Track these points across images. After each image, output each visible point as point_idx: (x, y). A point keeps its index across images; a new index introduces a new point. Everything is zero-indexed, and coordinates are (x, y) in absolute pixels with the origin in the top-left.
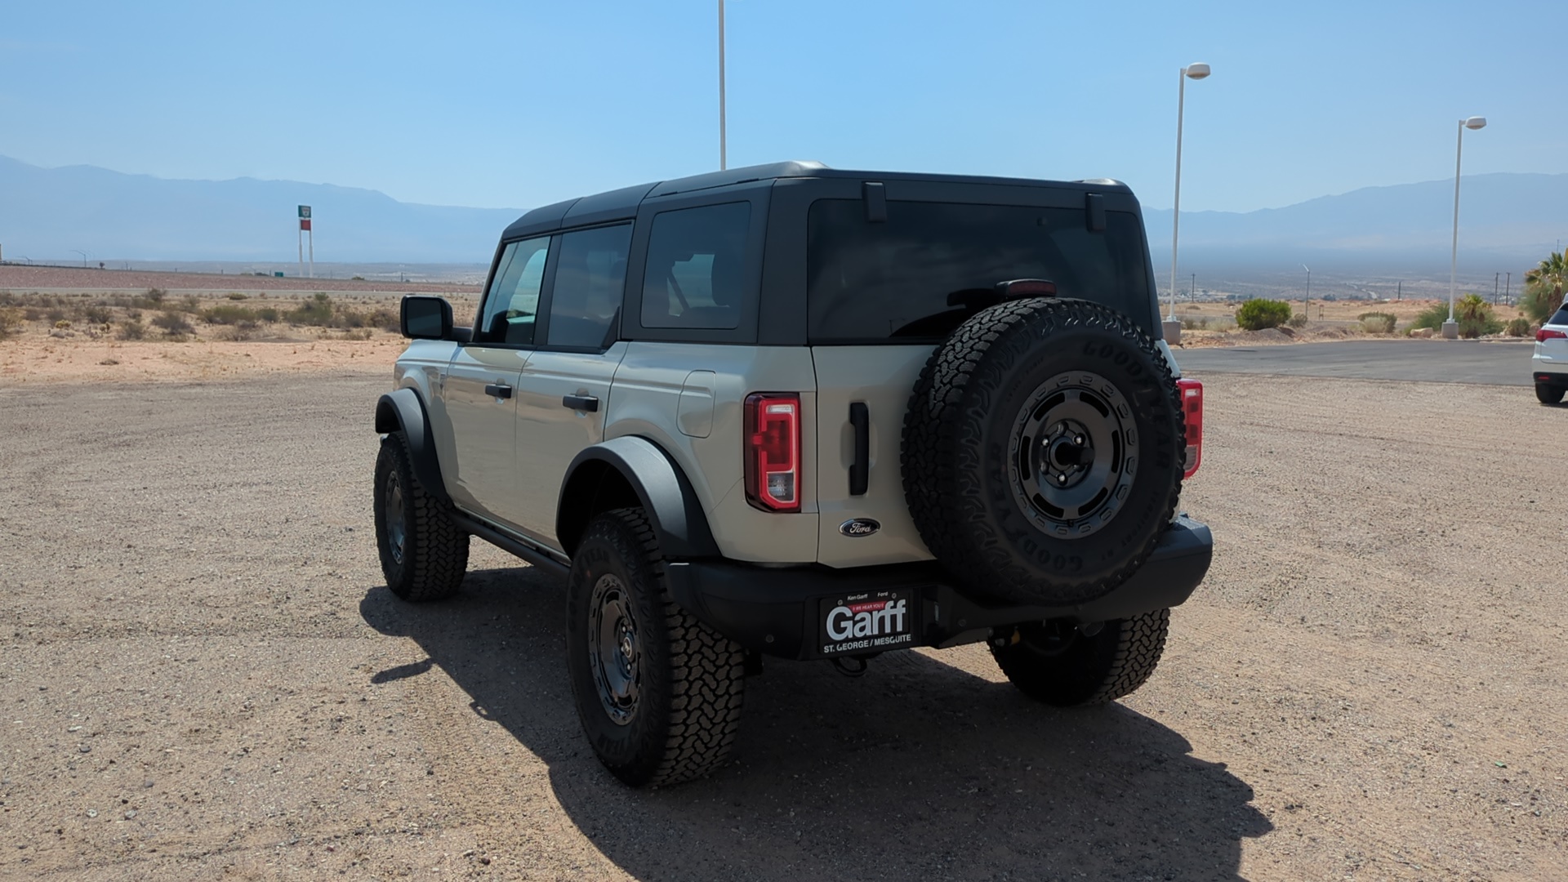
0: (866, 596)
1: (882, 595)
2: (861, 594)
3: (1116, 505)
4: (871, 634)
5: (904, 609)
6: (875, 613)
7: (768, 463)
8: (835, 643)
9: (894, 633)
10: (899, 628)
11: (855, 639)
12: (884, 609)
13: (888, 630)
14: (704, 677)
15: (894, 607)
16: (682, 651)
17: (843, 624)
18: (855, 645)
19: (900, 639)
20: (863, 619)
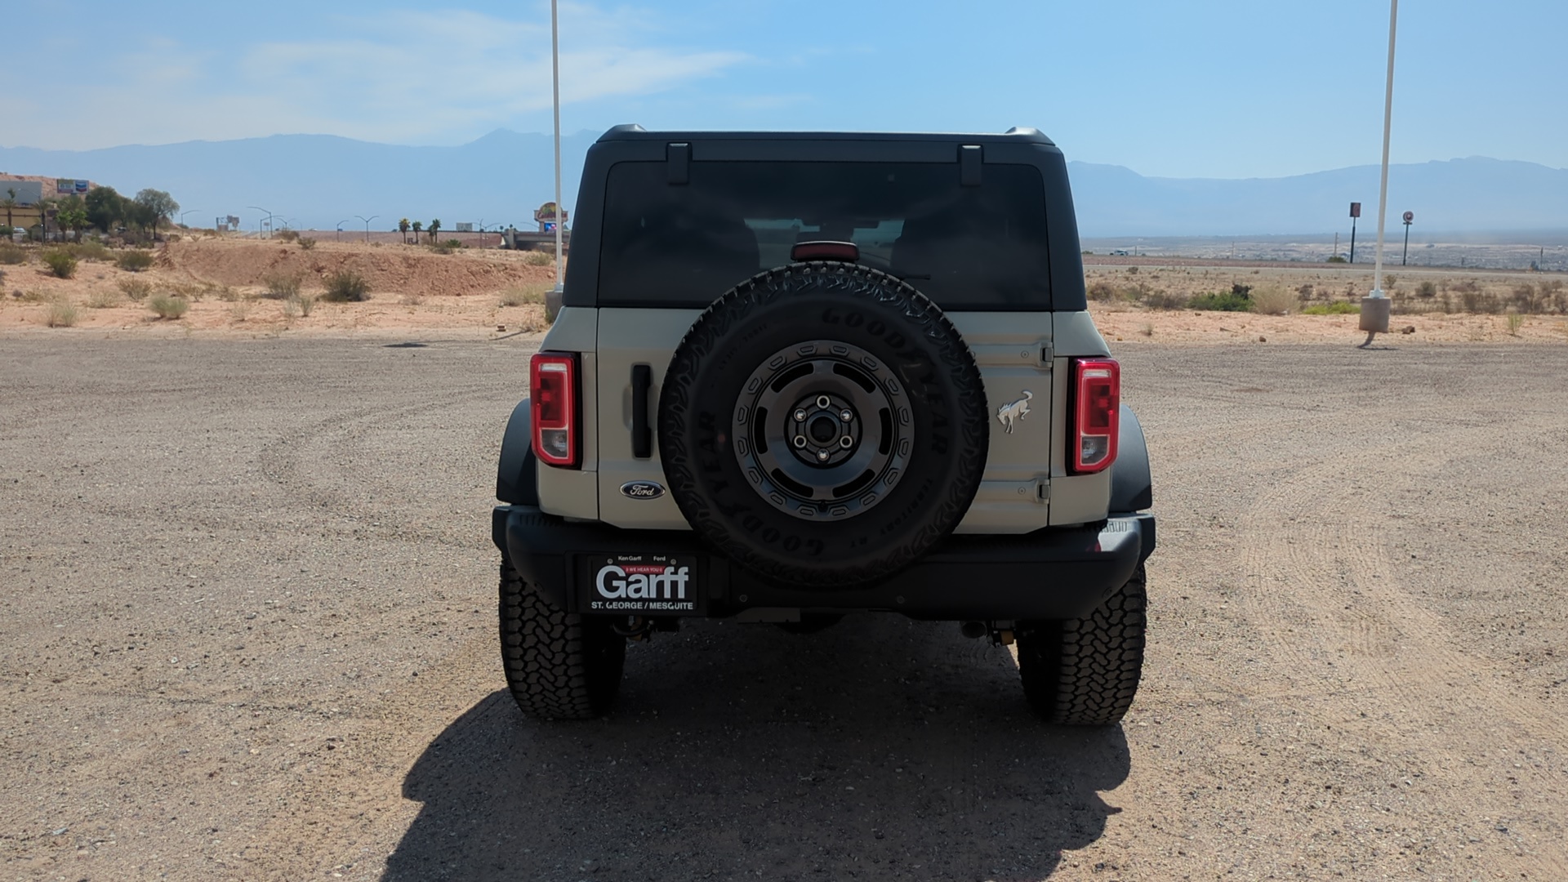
0: (640, 558)
1: (658, 559)
2: (633, 556)
3: (883, 490)
4: (647, 596)
5: (687, 576)
6: (652, 577)
7: (542, 419)
8: (604, 600)
9: (674, 599)
10: (681, 595)
11: (628, 599)
12: (663, 574)
13: (667, 594)
14: (537, 619)
15: (676, 573)
16: (517, 591)
17: (615, 583)
18: (627, 605)
19: (680, 606)
20: (638, 581)
